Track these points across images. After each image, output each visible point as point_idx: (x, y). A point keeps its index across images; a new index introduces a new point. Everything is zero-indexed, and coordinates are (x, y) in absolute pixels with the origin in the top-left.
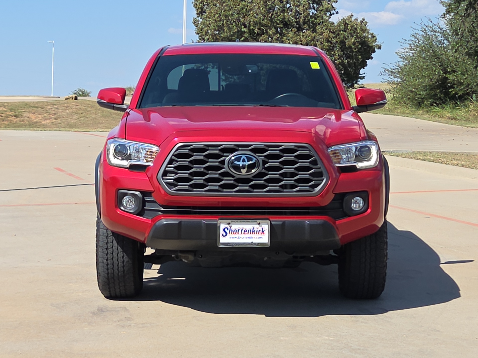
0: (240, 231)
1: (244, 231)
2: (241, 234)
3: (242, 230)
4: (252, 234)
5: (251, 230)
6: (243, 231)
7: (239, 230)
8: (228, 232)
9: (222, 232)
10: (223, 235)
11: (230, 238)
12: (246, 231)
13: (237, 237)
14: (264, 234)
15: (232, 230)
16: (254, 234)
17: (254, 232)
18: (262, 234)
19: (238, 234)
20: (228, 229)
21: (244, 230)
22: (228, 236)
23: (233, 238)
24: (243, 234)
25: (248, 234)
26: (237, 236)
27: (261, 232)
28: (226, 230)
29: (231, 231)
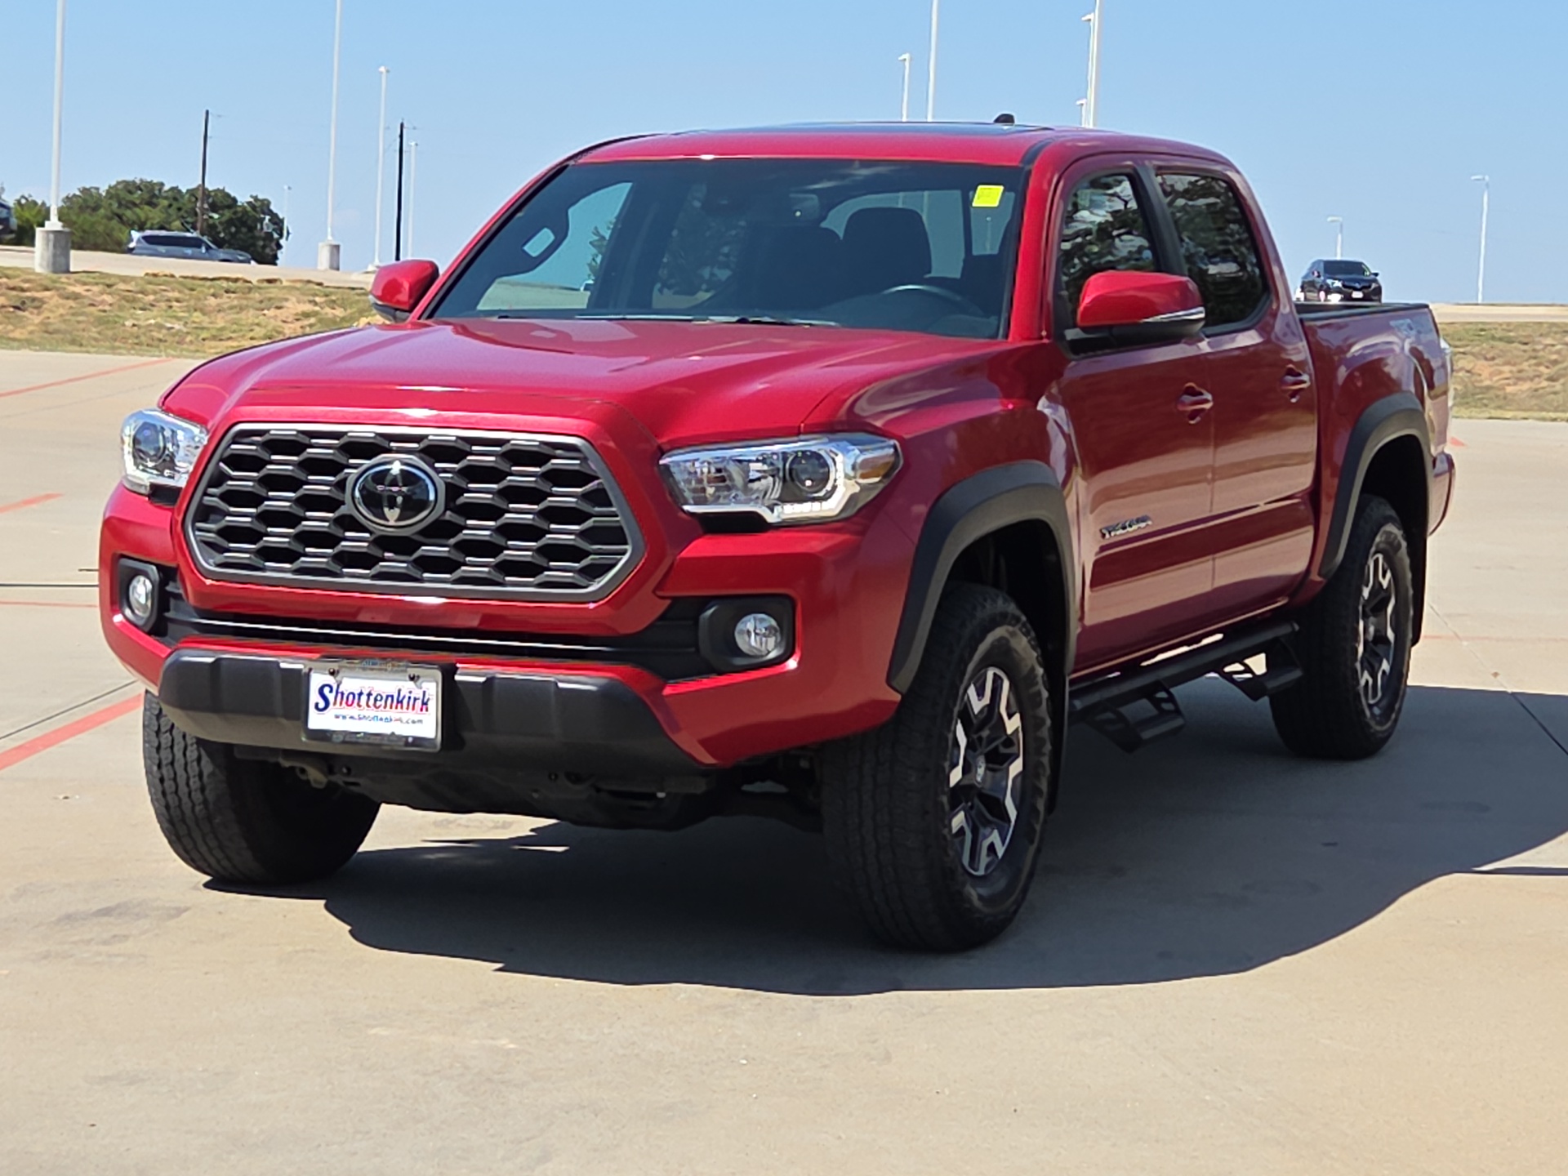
0: (364, 698)
1: (376, 700)
2: (368, 705)
3: (369, 695)
4: (396, 708)
5: (392, 697)
6: (372, 698)
7: (361, 694)
8: (331, 697)
9: (314, 697)
10: (317, 705)
11: (337, 717)
12: (379, 698)
13: (356, 717)
14: (427, 710)
15: (342, 694)
16: (402, 707)
17: (401, 702)
18: (421, 710)
19: (359, 705)
20: (331, 691)
21: (374, 695)
22: (332, 710)
23: (344, 717)
24: (373, 707)
25: (385, 707)
26: (354, 711)
27: (419, 704)
28: (326, 690)
29: (339, 695)
